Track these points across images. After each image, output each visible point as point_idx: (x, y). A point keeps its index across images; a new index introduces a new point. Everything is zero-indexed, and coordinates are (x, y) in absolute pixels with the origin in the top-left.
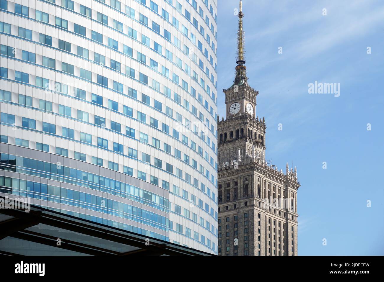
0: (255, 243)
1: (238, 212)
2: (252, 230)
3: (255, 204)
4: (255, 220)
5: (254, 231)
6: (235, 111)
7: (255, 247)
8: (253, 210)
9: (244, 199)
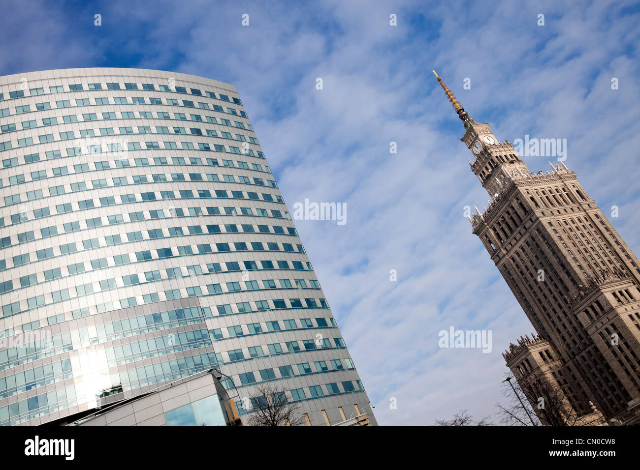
0: (563, 252)
1: (531, 232)
2: (552, 242)
3: (538, 216)
4: (548, 230)
5: (554, 242)
6: (478, 150)
7: (566, 256)
8: (540, 222)
9: (527, 217)
